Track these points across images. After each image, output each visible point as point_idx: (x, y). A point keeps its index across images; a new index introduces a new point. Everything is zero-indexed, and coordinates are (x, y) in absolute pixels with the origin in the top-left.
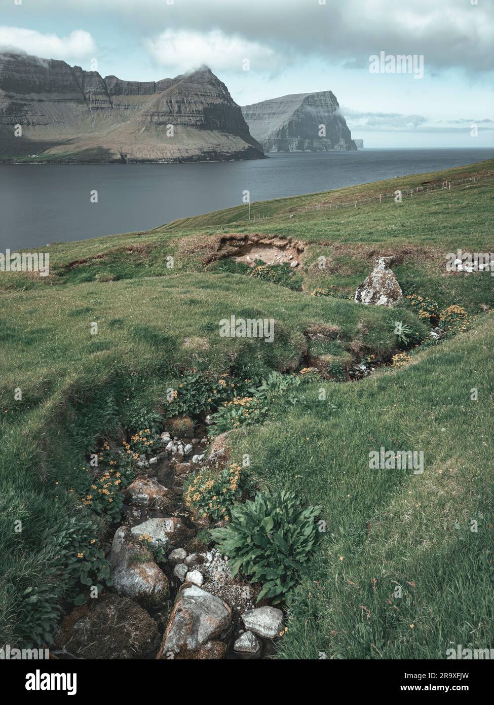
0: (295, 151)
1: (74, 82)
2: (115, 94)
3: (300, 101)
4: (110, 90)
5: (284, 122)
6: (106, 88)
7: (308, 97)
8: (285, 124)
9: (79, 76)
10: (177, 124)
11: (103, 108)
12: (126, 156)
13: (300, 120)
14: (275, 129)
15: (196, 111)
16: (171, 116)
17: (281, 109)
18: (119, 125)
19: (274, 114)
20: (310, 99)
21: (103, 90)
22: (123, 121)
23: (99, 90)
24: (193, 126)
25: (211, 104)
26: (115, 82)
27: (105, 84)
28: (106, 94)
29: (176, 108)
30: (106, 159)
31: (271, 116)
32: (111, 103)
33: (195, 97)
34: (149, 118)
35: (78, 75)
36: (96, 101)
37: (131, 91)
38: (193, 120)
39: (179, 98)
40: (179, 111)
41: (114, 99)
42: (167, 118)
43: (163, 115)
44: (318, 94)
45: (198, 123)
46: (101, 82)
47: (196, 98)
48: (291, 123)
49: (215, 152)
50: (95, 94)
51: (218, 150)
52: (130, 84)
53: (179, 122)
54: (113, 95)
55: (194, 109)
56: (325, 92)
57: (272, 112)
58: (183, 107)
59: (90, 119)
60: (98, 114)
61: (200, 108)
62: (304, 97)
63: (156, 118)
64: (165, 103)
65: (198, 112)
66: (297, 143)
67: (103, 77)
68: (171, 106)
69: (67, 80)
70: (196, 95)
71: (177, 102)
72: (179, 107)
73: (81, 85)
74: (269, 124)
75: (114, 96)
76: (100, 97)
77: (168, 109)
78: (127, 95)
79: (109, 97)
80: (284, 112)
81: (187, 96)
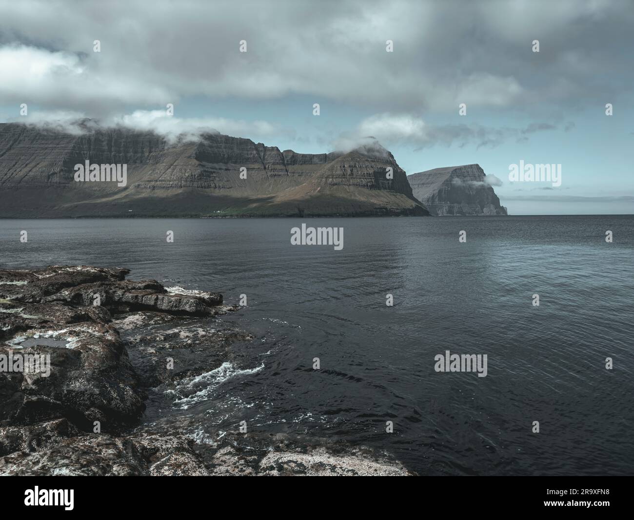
0: (445, 215)
1: (256, 155)
2: (291, 164)
3: (449, 173)
4: (287, 161)
5: (434, 190)
6: (283, 160)
7: (456, 169)
8: (435, 192)
9: (261, 151)
10: (350, 185)
11: (279, 175)
12: (303, 211)
13: (449, 189)
14: (426, 196)
15: (367, 174)
16: (344, 178)
17: (429, 180)
18: (293, 188)
19: (423, 184)
20: (458, 172)
21: (281, 161)
22: (297, 185)
23: (278, 161)
24: (364, 186)
25: (380, 168)
26: (292, 154)
27: (283, 156)
28: (283, 164)
29: (349, 172)
30: (285, 213)
31: (420, 186)
32: (287, 171)
33: (366, 162)
34: (324, 180)
35: (261, 149)
36: (274, 170)
37: (305, 162)
38: (364, 182)
39: (352, 163)
40: (352, 174)
41: (290, 168)
42: (340, 180)
43: (336, 178)
44: (465, 167)
45: (369, 184)
46: (279, 155)
47: (367, 164)
48: (440, 191)
49: (386, 209)
50: (274, 164)
51: (389, 207)
52: (303, 156)
53: (351, 183)
54: (288, 164)
55: (366, 173)
56: (471, 165)
57: (422, 182)
58: (355, 170)
59: (267, 184)
60: (275, 180)
61: (371, 171)
62: (452, 170)
63: (331, 180)
64: (339, 168)
65: (369, 175)
66: (447, 208)
67: (282, 152)
68: (344, 169)
69: (251, 154)
70: (367, 160)
71: (350, 166)
72: (352, 171)
73: (262, 158)
74: (418, 192)
75: (290, 166)
76: (278, 167)
77: (342, 173)
78: (302, 165)
79: (285, 166)
80: (432, 183)
81: (359, 162)
